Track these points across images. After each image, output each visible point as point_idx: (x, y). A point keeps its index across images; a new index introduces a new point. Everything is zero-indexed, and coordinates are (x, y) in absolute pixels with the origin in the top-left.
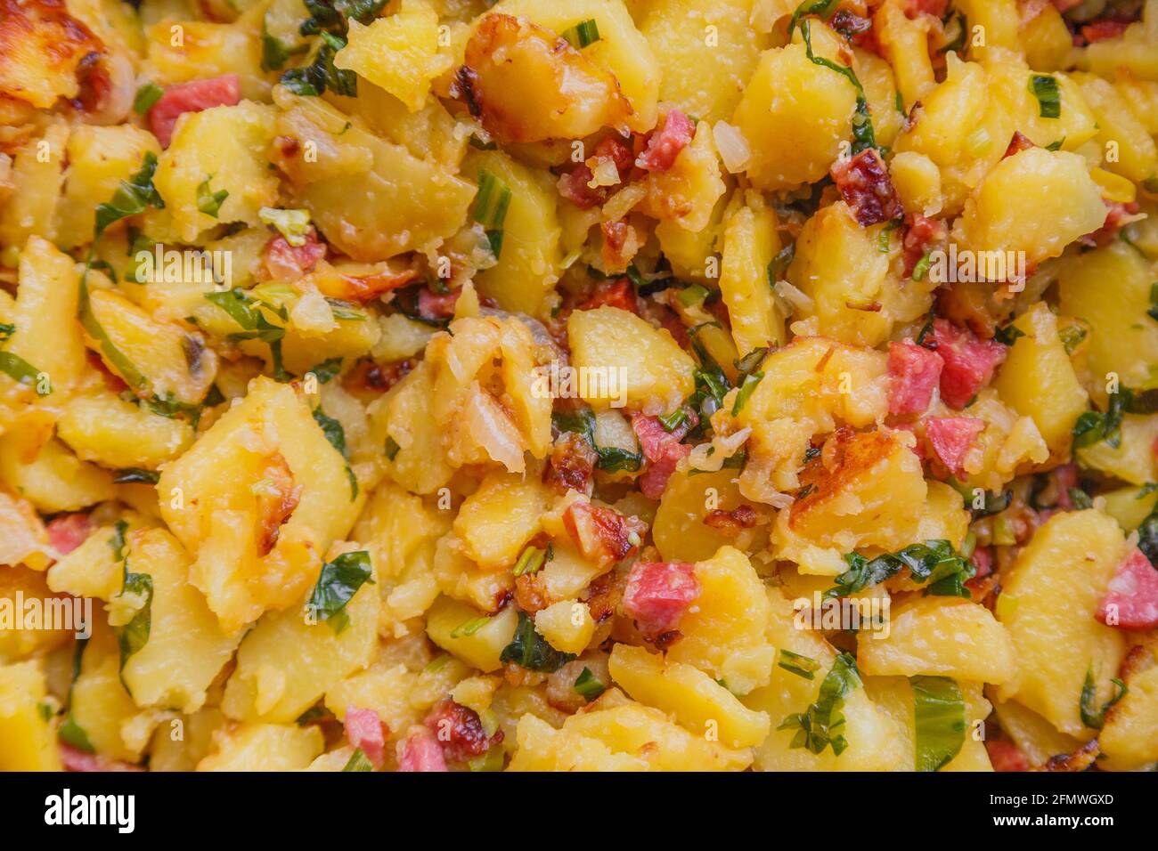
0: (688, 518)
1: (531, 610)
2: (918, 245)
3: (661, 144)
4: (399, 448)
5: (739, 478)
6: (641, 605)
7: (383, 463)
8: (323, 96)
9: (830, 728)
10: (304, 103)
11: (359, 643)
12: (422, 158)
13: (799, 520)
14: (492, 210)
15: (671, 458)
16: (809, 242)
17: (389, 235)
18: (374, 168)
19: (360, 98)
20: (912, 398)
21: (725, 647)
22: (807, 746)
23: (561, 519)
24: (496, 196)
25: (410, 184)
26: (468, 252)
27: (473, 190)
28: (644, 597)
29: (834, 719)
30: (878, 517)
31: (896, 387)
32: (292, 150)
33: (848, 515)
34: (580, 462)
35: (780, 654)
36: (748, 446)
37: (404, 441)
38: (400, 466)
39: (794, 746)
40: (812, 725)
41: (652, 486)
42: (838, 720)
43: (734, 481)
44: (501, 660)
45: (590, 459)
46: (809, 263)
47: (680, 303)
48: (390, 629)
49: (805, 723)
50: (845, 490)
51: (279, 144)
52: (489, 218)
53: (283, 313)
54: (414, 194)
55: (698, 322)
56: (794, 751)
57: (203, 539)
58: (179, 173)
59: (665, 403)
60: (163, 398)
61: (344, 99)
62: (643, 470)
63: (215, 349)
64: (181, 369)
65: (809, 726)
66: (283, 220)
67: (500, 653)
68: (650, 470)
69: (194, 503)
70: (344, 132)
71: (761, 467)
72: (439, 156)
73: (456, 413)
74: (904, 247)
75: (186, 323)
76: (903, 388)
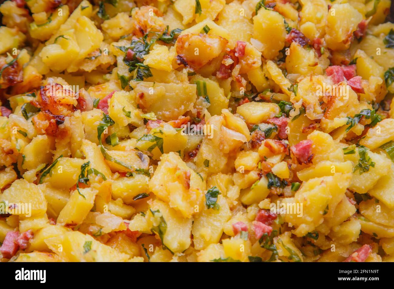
0: (297, 135)
1: (269, 170)
2: (318, 46)
3: (240, 47)
4: (209, 161)
5: (305, 114)
6: (299, 151)
7: (206, 169)
8: (144, 80)
9: (368, 162)
10: (140, 83)
11: (225, 211)
12: (178, 84)
13: (328, 115)
14: (202, 90)
15: (285, 122)
16: (289, 62)
17: (178, 108)
18: (166, 91)
19: (154, 76)
20: (339, 78)
21: (327, 154)
22: (364, 172)
23: (265, 147)
24: (202, 85)
25: (177, 91)
26: (201, 105)
27: (195, 86)
28: (298, 149)
29: (367, 159)
30: (348, 106)
31: (333, 77)
32: (142, 96)
33: (340, 106)
34: (260, 135)
35: (343, 150)
36: (303, 105)
37: (209, 158)
38: (211, 165)
39: (361, 174)
40: (362, 165)
41: (283, 133)
42: (368, 159)
43: (305, 115)
44: (268, 188)
45: (263, 133)
46: (292, 67)
47: (264, 95)
48: (232, 203)
49: (360, 166)
50: (336, 100)
51: (138, 96)
52: (203, 93)
53: (161, 132)
54: (180, 93)
55: (271, 96)
56: (362, 175)
57: (169, 194)
58: (116, 107)
59: (275, 112)
60: (138, 169)
61: (150, 78)
62: (279, 129)
63: (146, 153)
64: (139, 161)
65: (362, 166)
66: (148, 116)
67: (267, 187)
68: (281, 129)
69: (162, 185)
70: (154, 85)
71: (310, 108)
72: (182, 81)
73: (221, 138)
74: (315, 49)
75: (135, 149)
76: (335, 76)
